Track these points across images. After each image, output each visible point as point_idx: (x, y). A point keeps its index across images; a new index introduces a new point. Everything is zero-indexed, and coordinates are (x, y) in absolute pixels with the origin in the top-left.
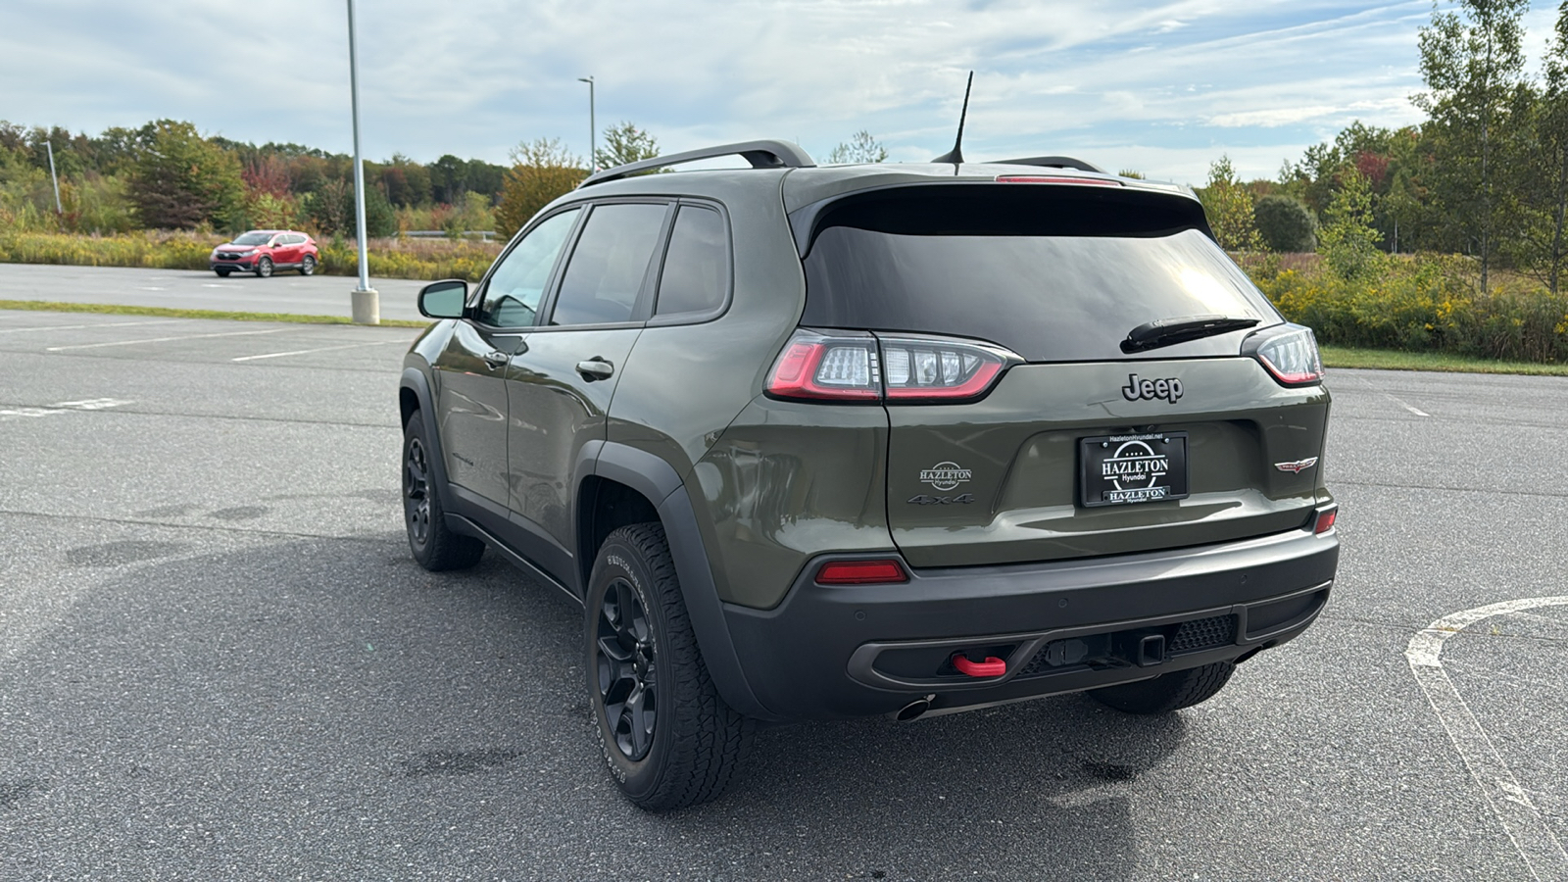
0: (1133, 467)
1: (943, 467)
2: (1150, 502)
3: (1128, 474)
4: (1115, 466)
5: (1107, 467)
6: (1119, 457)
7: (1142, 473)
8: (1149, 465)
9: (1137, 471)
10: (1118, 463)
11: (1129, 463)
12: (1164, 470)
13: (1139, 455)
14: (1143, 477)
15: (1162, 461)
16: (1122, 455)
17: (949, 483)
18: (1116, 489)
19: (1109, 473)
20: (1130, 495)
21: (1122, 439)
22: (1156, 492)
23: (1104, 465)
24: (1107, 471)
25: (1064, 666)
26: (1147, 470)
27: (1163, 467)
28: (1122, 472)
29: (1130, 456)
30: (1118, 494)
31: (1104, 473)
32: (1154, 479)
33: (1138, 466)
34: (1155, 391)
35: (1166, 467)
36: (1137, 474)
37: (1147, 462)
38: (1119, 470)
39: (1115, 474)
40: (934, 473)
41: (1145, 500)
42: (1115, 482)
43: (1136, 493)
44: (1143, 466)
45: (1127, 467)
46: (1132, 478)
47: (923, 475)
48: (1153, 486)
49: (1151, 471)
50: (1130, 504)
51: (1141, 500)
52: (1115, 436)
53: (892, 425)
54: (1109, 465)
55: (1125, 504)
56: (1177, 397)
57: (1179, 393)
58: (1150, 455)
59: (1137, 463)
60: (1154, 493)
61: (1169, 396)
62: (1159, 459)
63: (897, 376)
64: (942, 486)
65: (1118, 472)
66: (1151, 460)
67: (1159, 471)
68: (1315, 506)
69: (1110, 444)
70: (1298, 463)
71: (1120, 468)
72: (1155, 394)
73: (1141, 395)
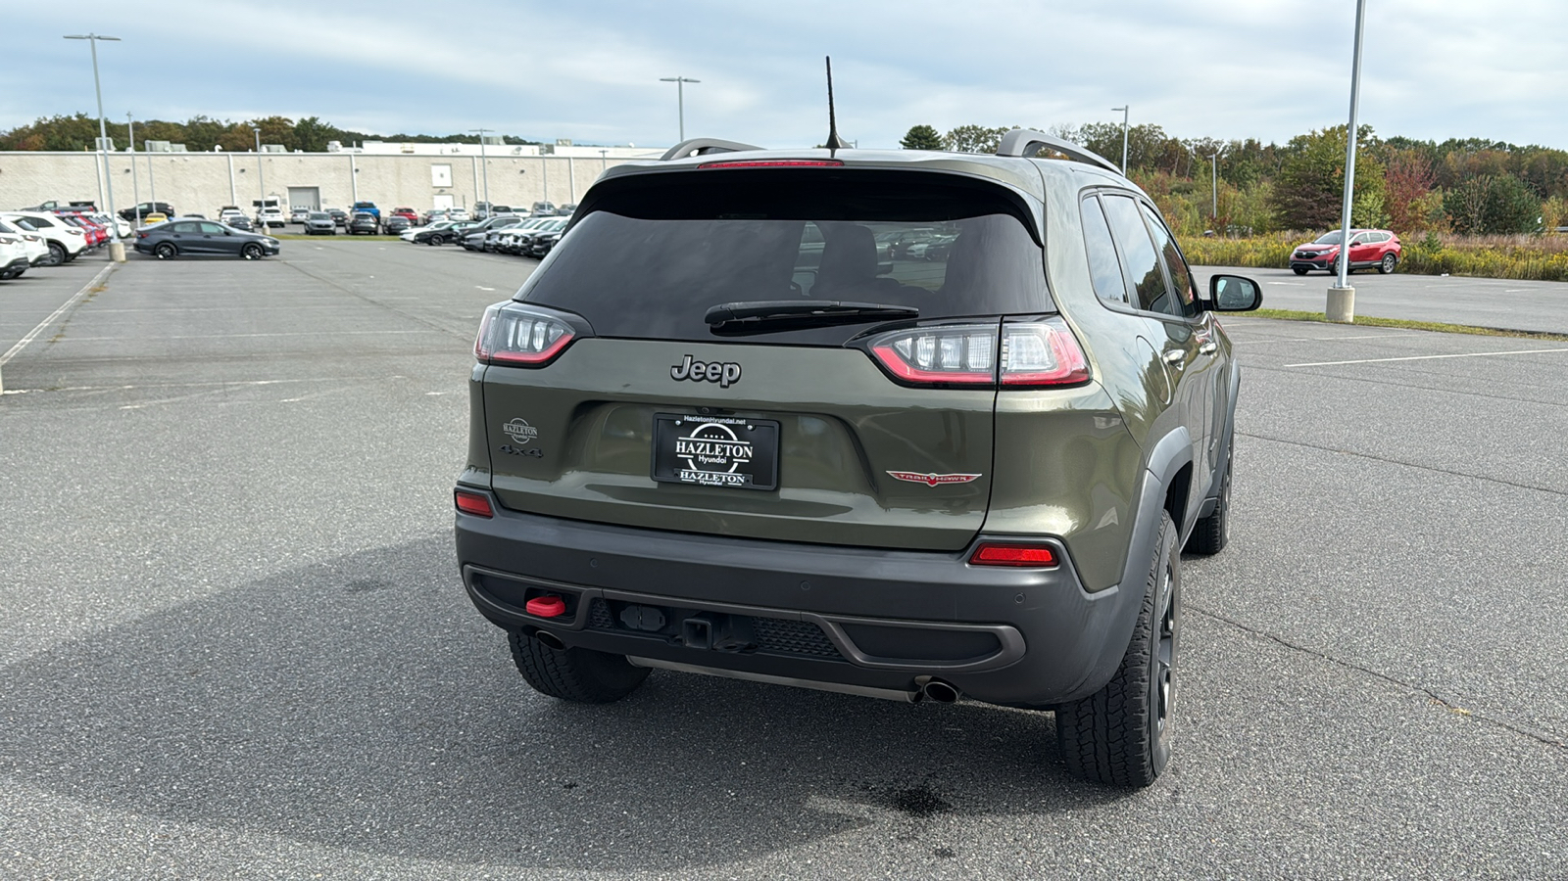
0: (712, 449)
1: (517, 422)
2: (725, 487)
3: (706, 456)
4: (691, 445)
5: (681, 445)
6: (695, 437)
7: (722, 457)
8: (731, 450)
9: (717, 453)
10: (695, 443)
11: (708, 445)
12: (748, 457)
13: (719, 438)
14: (724, 461)
15: (746, 448)
16: (697, 435)
17: (524, 437)
18: (690, 468)
19: (683, 451)
20: (704, 477)
21: (698, 420)
22: (736, 479)
23: (678, 443)
24: (681, 449)
25: (641, 630)
26: (728, 454)
27: (747, 453)
28: (698, 452)
29: (709, 437)
30: (690, 474)
31: (678, 451)
32: (735, 465)
33: (717, 450)
34: (705, 374)
35: (750, 454)
36: (716, 457)
37: (728, 447)
38: (696, 450)
39: (690, 453)
40: (512, 427)
41: (720, 484)
42: (690, 461)
43: (711, 476)
44: (724, 450)
45: (704, 449)
46: (713, 460)
47: (506, 428)
48: (734, 472)
49: (732, 456)
50: (702, 485)
51: (716, 483)
52: (690, 416)
54: (684, 443)
55: (696, 484)
56: (730, 382)
57: (733, 378)
58: (732, 439)
59: (717, 446)
60: (732, 479)
61: (720, 379)
62: (742, 446)
64: (518, 439)
65: (693, 452)
66: (734, 445)
67: (741, 458)
68: (978, 533)
69: (684, 423)
70: (932, 475)
71: (696, 448)
72: (705, 377)
73: (688, 376)
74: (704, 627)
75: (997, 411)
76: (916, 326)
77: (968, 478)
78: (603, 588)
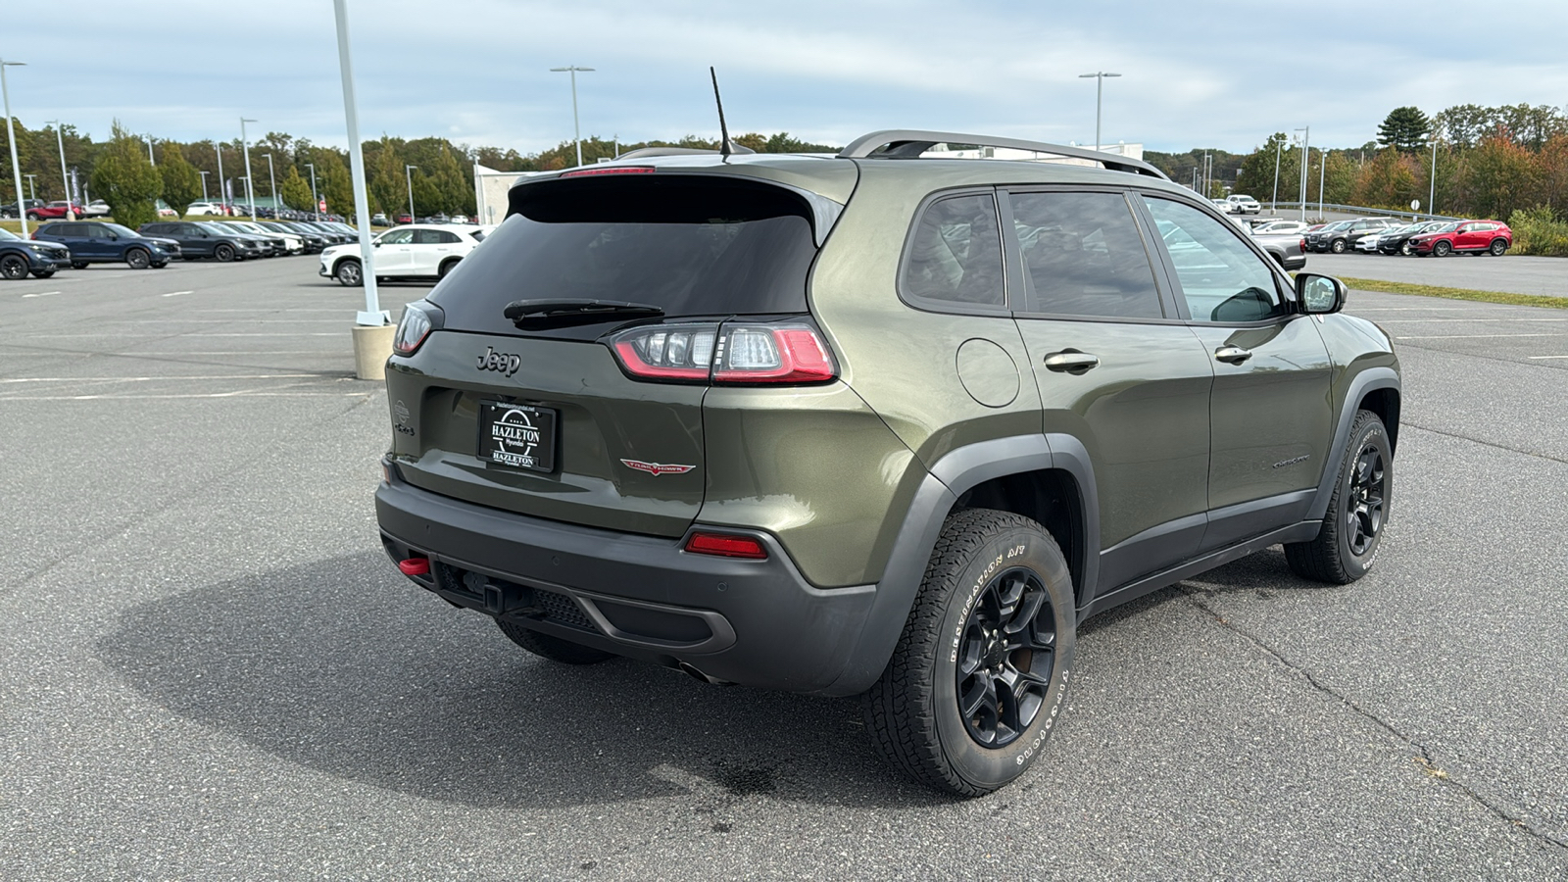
0: (515, 434)
2: (521, 468)
3: (511, 439)
4: (502, 429)
6: (505, 421)
7: (521, 441)
8: (526, 434)
9: (518, 437)
10: (504, 426)
11: (512, 430)
12: (536, 442)
13: (519, 424)
14: (522, 445)
15: (535, 434)
16: (507, 421)
17: (403, 417)
18: (500, 450)
19: (497, 434)
20: (508, 458)
21: (509, 406)
22: (527, 460)
23: (494, 427)
24: (495, 432)
26: (524, 438)
27: (536, 439)
28: (506, 436)
29: (513, 423)
30: (500, 454)
31: (493, 433)
32: (529, 448)
33: (518, 434)
34: (495, 364)
35: (538, 439)
36: (517, 440)
37: (525, 431)
38: (505, 434)
39: (501, 437)
40: (398, 408)
41: (518, 465)
42: (501, 443)
43: (512, 457)
44: (522, 434)
45: (510, 432)
46: (515, 443)
47: (395, 408)
48: (527, 455)
49: (527, 440)
50: (506, 465)
51: (515, 464)
52: (500, 402)
54: (497, 427)
55: (502, 465)
56: (512, 372)
57: (513, 369)
58: (527, 425)
59: (518, 430)
60: (525, 461)
61: (506, 369)
62: (533, 431)
65: (503, 435)
66: (529, 430)
67: (532, 442)
68: (693, 522)
69: (497, 408)
70: (656, 465)
71: (505, 431)
72: (496, 368)
73: (486, 367)
74: (495, 592)
75: (704, 404)
76: (662, 323)
77: (683, 469)
78: (439, 552)
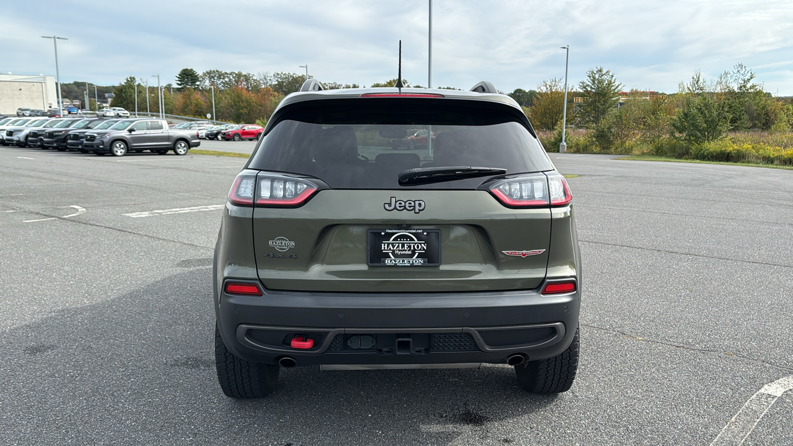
0: (403, 246)
1: (280, 239)
2: (412, 266)
3: (399, 250)
4: (390, 245)
5: (384, 245)
6: (393, 241)
7: (409, 250)
8: (414, 246)
9: (406, 249)
10: (392, 244)
11: (400, 245)
12: (424, 249)
13: (407, 240)
14: (410, 252)
15: (423, 245)
16: (394, 240)
17: (284, 247)
18: (391, 258)
19: (386, 249)
20: (399, 262)
21: (396, 231)
22: (417, 261)
23: (383, 245)
24: (384, 248)
25: (360, 349)
26: (412, 249)
27: (423, 248)
28: (395, 249)
29: (401, 240)
30: (391, 261)
31: (383, 249)
32: (417, 254)
33: (406, 247)
34: (405, 206)
35: (425, 248)
36: (406, 250)
37: (412, 245)
38: (393, 248)
39: (390, 250)
40: (275, 242)
41: (409, 265)
42: (390, 254)
43: (403, 261)
44: (410, 247)
45: (398, 246)
46: (404, 252)
47: (270, 243)
48: (416, 258)
49: (415, 249)
50: (398, 266)
51: (407, 265)
52: (389, 229)
53: (254, 217)
54: (386, 245)
55: (395, 266)
56: (420, 210)
57: (421, 208)
58: (414, 241)
59: (406, 245)
60: (416, 262)
61: (414, 209)
62: (420, 244)
63: (265, 193)
64: (280, 249)
65: (392, 249)
66: (416, 243)
67: (420, 250)
68: (545, 278)
69: (387, 234)
70: (524, 252)
71: (393, 247)
72: (405, 208)
73: (395, 208)
74: (409, 342)
75: (552, 218)
76: (505, 178)
77: (540, 252)
78: (345, 328)
